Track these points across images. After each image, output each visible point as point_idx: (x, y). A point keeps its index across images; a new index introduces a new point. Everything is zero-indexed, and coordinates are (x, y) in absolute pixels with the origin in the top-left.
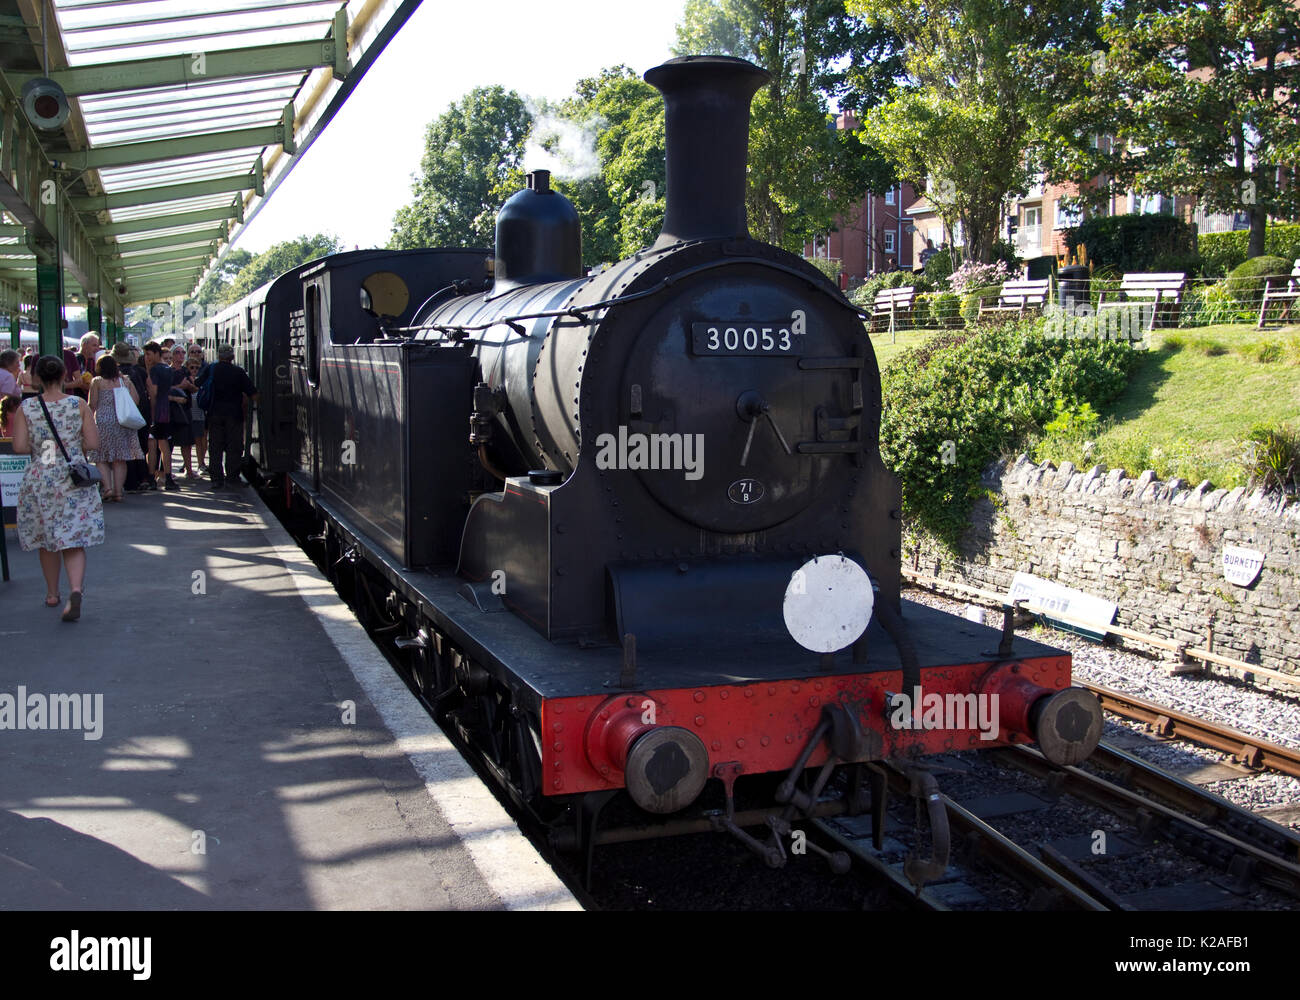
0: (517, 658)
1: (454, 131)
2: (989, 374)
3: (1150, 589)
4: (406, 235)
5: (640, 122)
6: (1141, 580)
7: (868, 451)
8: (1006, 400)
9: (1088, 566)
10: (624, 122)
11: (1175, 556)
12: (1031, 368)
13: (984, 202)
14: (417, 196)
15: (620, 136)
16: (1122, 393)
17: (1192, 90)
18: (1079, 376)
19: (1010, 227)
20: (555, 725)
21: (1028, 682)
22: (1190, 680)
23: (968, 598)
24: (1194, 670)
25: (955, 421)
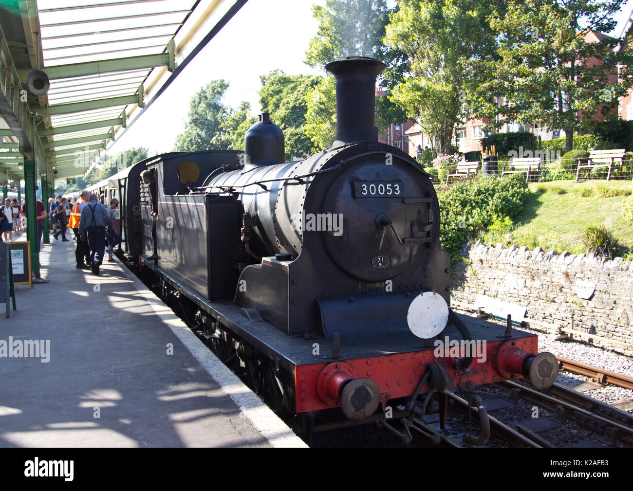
0: (276, 345)
1: (203, 99)
2: (461, 204)
3: (542, 301)
4: (181, 146)
5: (287, 94)
6: (537, 297)
7: (435, 241)
8: (469, 216)
9: (512, 291)
10: (280, 94)
11: (553, 286)
12: (480, 201)
13: (446, 127)
14: (186, 128)
15: (279, 100)
16: (521, 212)
17: (540, 77)
18: (502, 204)
19: (456, 138)
20: (302, 378)
21: (519, 350)
22: (564, 342)
23: (455, 307)
24: (565, 338)
25: (446, 226)
